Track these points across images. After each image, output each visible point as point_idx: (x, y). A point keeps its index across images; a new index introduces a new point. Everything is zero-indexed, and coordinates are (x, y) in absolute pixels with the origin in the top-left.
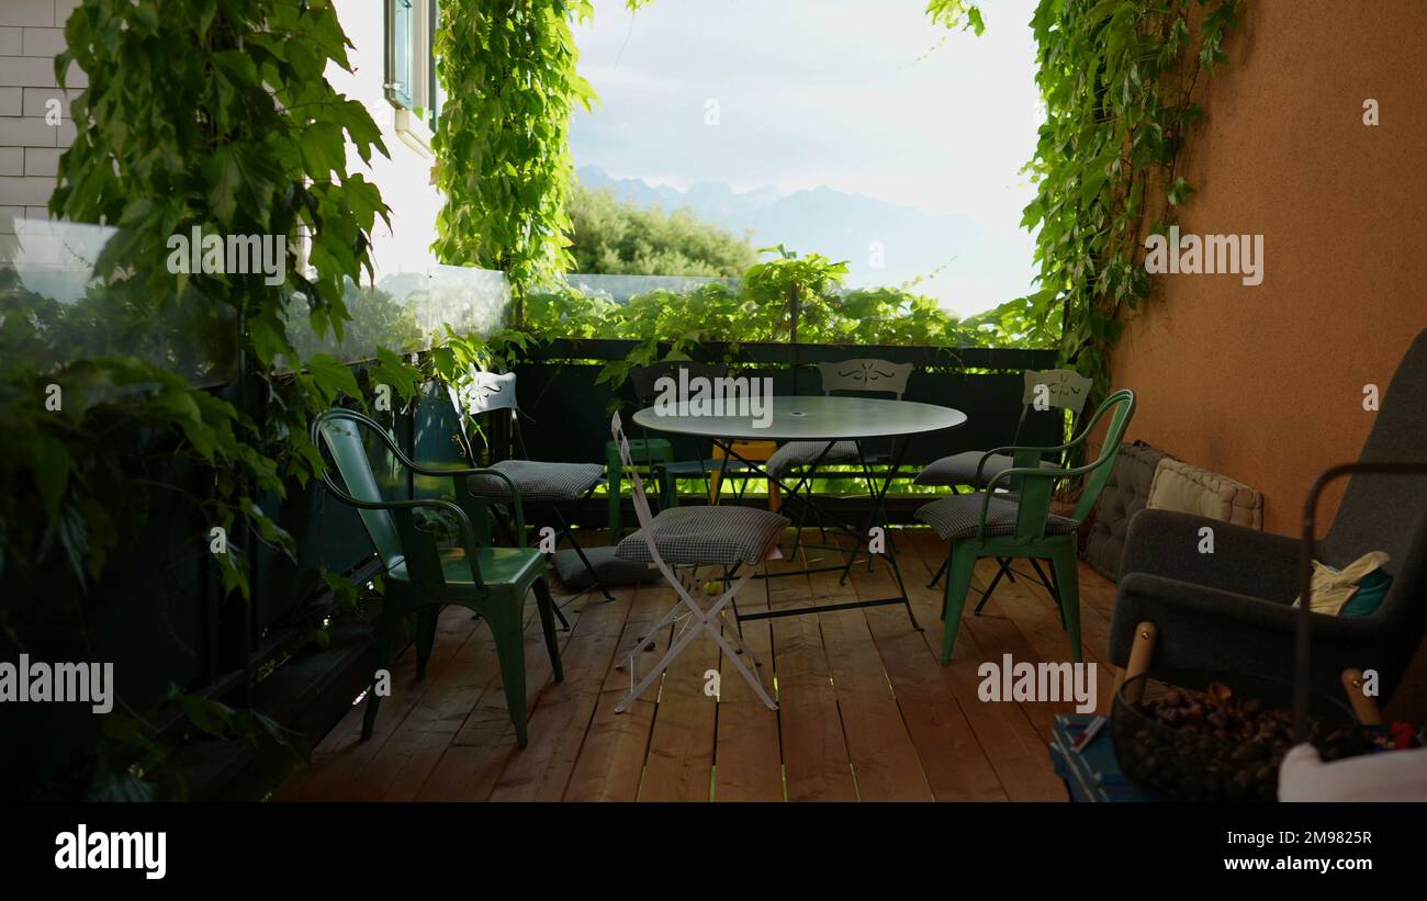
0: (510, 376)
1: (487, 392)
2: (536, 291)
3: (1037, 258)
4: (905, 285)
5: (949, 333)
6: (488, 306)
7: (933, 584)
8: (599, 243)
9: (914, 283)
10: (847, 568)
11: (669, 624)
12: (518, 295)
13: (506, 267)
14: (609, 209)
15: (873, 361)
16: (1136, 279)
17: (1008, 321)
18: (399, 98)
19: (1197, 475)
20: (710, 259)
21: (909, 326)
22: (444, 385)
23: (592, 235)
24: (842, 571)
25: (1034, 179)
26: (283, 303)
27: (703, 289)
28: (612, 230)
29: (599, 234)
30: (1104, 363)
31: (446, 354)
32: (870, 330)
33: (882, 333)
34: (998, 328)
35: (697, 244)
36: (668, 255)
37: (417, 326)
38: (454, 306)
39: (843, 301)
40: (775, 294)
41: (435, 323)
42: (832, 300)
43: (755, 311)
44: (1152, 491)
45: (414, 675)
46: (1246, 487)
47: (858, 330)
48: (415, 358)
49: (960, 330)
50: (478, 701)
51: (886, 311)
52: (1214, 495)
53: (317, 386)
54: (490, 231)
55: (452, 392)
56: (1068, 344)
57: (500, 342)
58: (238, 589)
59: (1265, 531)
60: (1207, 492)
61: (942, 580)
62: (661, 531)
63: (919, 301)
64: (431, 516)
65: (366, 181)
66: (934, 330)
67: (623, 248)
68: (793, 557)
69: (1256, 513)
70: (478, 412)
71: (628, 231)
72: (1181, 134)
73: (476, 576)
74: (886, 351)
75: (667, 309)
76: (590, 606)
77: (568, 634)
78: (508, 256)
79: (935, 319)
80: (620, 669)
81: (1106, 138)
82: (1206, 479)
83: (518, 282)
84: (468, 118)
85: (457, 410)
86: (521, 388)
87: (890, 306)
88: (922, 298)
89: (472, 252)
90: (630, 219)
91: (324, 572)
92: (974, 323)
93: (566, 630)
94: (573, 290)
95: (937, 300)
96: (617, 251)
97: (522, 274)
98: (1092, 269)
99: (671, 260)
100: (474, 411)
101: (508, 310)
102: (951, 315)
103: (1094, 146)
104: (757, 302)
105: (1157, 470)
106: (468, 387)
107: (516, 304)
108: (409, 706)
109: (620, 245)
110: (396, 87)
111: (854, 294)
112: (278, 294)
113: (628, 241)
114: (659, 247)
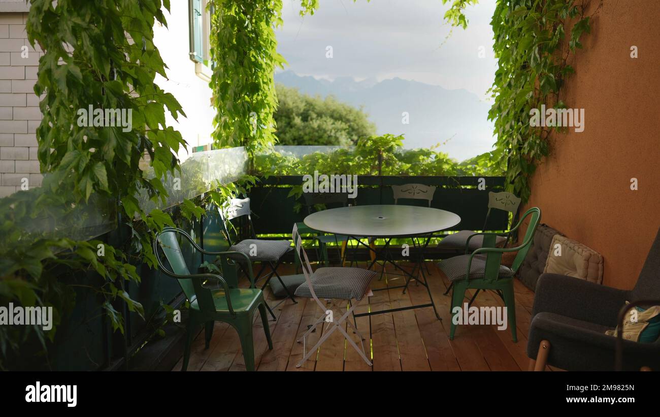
0: (247, 200)
1: (236, 208)
2: (260, 154)
3: (495, 133)
4: (432, 147)
5: (453, 169)
6: (237, 163)
7: (447, 293)
8: (292, 114)
9: (436, 147)
10: (406, 286)
11: (321, 322)
12: (251, 156)
13: (245, 144)
14: (296, 98)
15: (416, 184)
16: (542, 147)
17: (481, 162)
18: (196, 59)
19: (572, 245)
20: (344, 120)
21: (434, 167)
22: (216, 207)
23: (289, 110)
24: (404, 288)
25: (493, 96)
26: (137, 188)
27: (337, 151)
28: (297, 107)
29: (292, 109)
30: (527, 183)
31: (216, 193)
32: (416, 169)
33: (421, 170)
34: (476, 166)
35: (338, 113)
36: (324, 118)
37: (203, 181)
38: (221, 168)
39: (403, 155)
40: (371, 153)
41: (212, 178)
42: (398, 156)
43: (362, 161)
44: (550, 250)
45: (204, 346)
46: (595, 253)
47: (410, 168)
48: (203, 196)
49: (458, 168)
50: (234, 360)
51: (423, 159)
52: (579, 256)
53: (155, 222)
54: (238, 127)
55: (220, 210)
56: (510, 175)
57: (243, 181)
58: (119, 329)
59: (604, 285)
60: (576, 254)
61: (451, 291)
62: (316, 283)
63: (439, 155)
64: (212, 268)
65: (175, 130)
66: (446, 167)
67: (303, 115)
68: (381, 278)
69: (600, 265)
70: (232, 218)
71: (306, 107)
72: (563, 78)
73: (230, 308)
74: (423, 179)
75: (320, 161)
76: (287, 307)
77: (275, 322)
78: (246, 138)
79: (446, 163)
80: (299, 342)
81: (526, 79)
82: (576, 248)
83: (251, 151)
84: (226, 75)
85: (222, 219)
86: (252, 204)
87: (425, 157)
88: (440, 153)
89: (230, 137)
90: (306, 102)
91: (162, 304)
92: (465, 164)
93: (274, 320)
94: (277, 153)
95: (447, 154)
96: (300, 117)
97: (253, 147)
98: (521, 141)
99: (325, 121)
100: (230, 218)
101: (247, 164)
102: (454, 161)
103: (521, 83)
104: (363, 157)
105: (553, 240)
106: (227, 208)
107: (250, 161)
108: (202, 364)
109: (301, 114)
110: (195, 54)
111: (408, 152)
112: (135, 185)
113: (305, 112)
114: (320, 115)
